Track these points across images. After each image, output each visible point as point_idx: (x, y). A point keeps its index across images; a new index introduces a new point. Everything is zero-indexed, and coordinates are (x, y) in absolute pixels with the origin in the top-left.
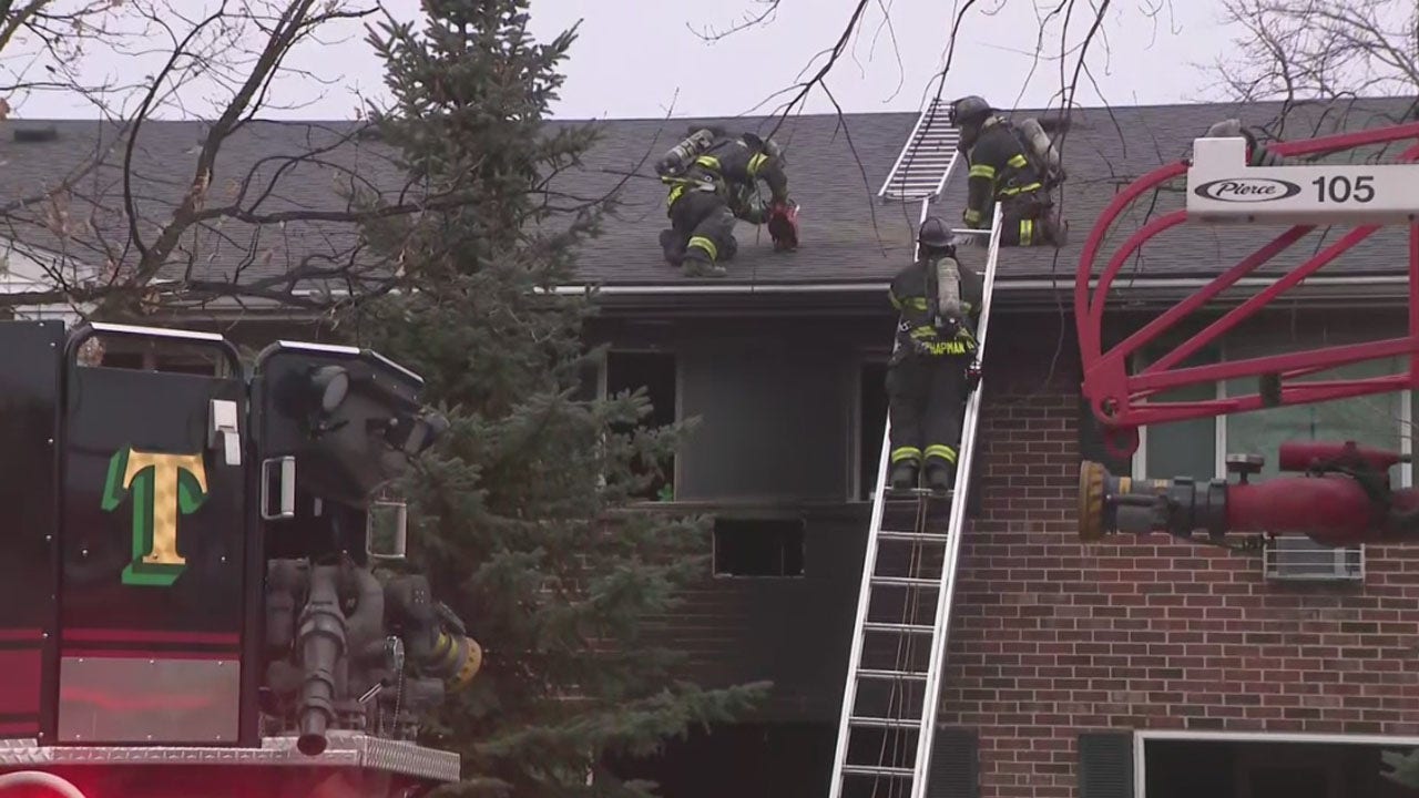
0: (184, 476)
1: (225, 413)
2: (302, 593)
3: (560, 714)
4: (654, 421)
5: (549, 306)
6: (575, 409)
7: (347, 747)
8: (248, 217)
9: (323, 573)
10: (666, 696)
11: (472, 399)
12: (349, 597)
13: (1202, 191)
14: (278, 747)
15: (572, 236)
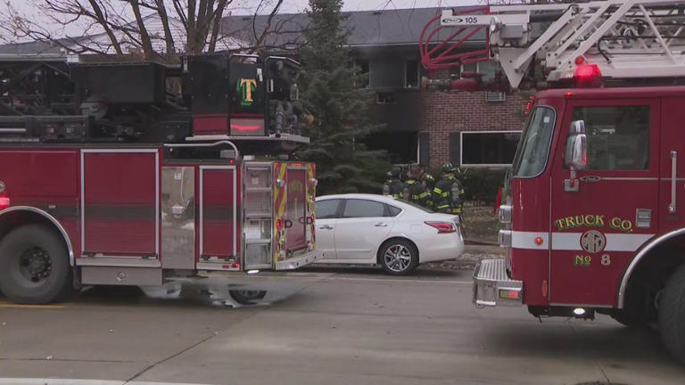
0: (252, 84)
1: (259, 71)
2: (276, 106)
3: (344, 131)
4: (363, 72)
5: (341, 49)
6: (347, 70)
7: (285, 136)
8: (277, 33)
9: (280, 103)
10: (366, 127)
11: (326, 68)
12: (285, 107)
13: (444, 21)
14: (272, 136)
15: (346, 35)
